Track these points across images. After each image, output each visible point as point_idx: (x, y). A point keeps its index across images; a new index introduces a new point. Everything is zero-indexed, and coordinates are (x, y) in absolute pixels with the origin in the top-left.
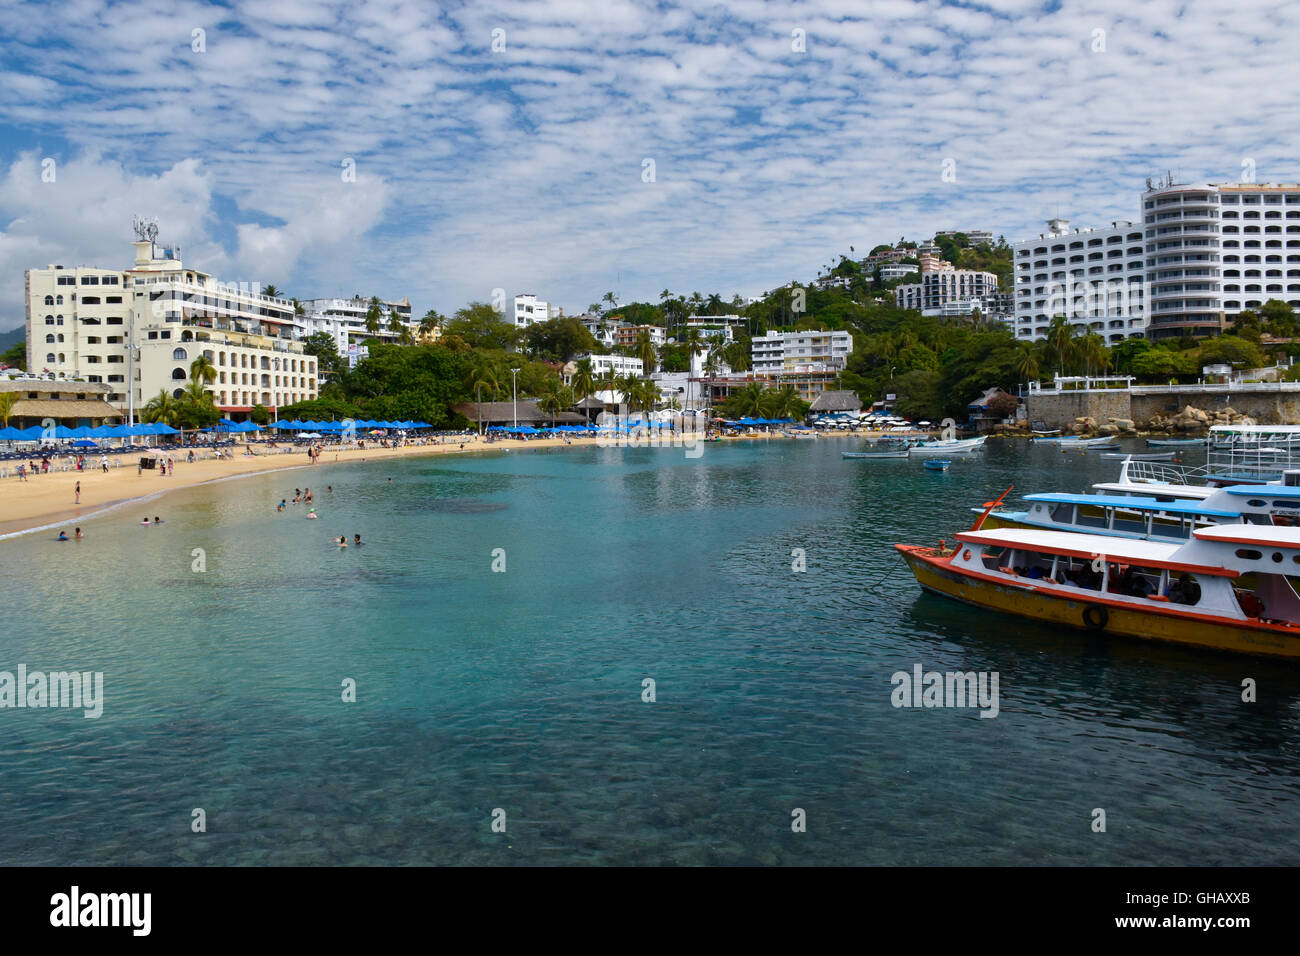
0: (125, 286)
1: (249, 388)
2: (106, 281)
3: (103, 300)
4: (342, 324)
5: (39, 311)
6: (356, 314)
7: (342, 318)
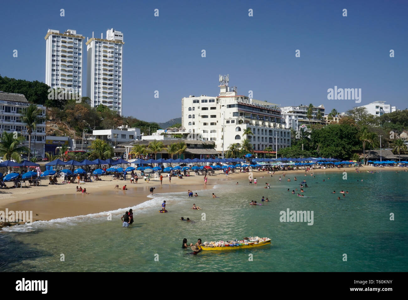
0: (217, 103)
1: (265, 143)
2: (210, 101)
3: (209, 109)
4: (296, 117)
5: (186, 113)
6: (301, 112)
7: (296, 114)
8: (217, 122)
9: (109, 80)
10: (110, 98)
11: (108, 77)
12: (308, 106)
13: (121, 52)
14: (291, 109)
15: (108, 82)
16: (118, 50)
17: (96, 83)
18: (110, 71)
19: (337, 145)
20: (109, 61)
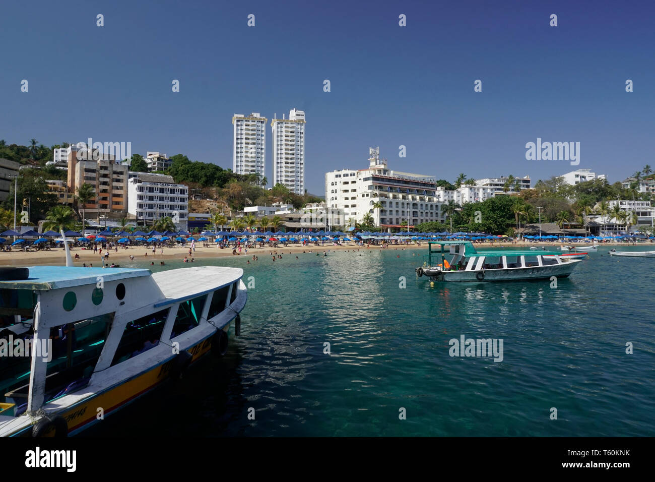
0: (358, 176)
1: (406, 217)
2: (351, 175)
3: (350, 183)
4: (492, 190)
5: (330, 188)
6: (501, 185)
7: (492, 187)
8: (358, 196)
9: (291, 159)
10: (291, 176)
11: (290, 156)
12: (508, 178)
13: (303, 131)
14: (488, 181)
15: (290, 161)
16: (299, 129)
17: (278, 163)
18: (291, 150)
19: (488, 217)
20: (291, 141)
